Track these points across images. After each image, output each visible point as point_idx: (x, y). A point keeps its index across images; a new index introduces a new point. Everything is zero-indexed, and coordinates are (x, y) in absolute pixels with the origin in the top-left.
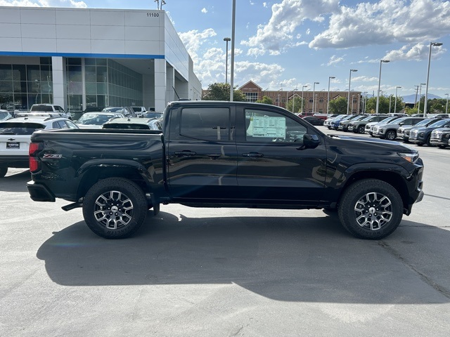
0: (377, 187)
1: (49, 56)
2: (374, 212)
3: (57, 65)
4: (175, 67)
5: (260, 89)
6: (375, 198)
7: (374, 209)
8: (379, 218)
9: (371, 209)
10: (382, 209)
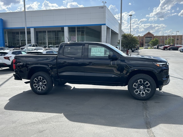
0: (143, 77)
1: (63, 27)
2: (142, 88)
3: (66, 30)
4: (111, 28)
5: (153, 35)
6: (142, 82)
7: (142, 87)
8: (144, 91)
9: (141, 87)
10: (146, 87)
